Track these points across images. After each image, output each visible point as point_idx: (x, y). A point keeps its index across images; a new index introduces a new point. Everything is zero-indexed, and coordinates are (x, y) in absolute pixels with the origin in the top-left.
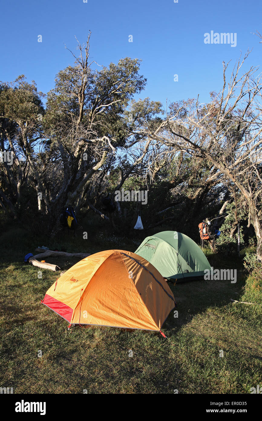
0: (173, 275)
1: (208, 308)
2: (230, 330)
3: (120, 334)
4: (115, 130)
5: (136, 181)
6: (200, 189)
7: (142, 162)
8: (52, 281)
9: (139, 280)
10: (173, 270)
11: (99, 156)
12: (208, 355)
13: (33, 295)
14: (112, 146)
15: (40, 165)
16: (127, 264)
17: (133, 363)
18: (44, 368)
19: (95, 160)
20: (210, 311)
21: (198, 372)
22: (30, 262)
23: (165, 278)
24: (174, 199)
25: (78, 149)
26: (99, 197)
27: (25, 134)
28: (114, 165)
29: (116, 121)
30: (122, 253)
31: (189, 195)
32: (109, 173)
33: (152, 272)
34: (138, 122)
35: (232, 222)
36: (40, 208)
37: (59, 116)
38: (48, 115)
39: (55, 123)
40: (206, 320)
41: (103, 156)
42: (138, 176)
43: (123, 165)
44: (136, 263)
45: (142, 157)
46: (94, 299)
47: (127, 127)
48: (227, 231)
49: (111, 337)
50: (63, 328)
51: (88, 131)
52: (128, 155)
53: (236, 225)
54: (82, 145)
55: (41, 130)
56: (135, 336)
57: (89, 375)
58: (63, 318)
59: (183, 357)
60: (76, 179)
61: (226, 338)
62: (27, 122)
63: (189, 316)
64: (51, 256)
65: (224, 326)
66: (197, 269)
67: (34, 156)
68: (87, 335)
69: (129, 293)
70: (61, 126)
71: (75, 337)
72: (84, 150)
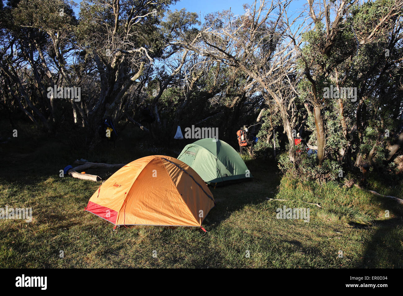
0: (212, 179)
1: (245, 205)
2: (264, 223)
3: (164, 231)
4: (152, 40)
5: (175, 92)
6: (238, 97)
7: (180, 72)
8: (94, 191)
9: (179, 182)
10: (213, 175)
11: (136, 67)
12: (243, 243)
13: (76, 204)
14: (149, 57)
15: (74, 77)
16: (168, 168)
17: (176, 253)
18: (93, 263)
19: (132, 71)
20: (247, 208)
21: (235, 256)
22: (69, 174)
23: (206, 183)
24: (214, 108)
25: (115, 60)
26: (137, 109)
27: (58, 45)
28: (152, 76)
29: (152, 32)
30: (163, 158)
31: (227, 104)
32: (146, 85)
33: (191, 175)
34: (174, 33)
35: (268, 128)
36: (76, 121)
37: (93, 27)
38: (82, 25)
39: (89, 33)
40: (243, 216)
41: (141, 67)
42: (176, 87)
43: (161, 76)
44: (177, 167)
45: (180, 67)
46: (138, 202)
47: (163, 38)
48: (263, 137)
49: (155, 234)
50: (109, 230)
51: (124, 42)
52: (166, 66)
53: (272, 131)
54: (119, 56)
55: (73, 41)
56: (177, 232)
57: (136, 265)
58: (107, 222)
59: (222, 246)
60: (114, 90)
61: (261, 229)
62: (58, 32)
63: (228, 213)
64: (90, 168)
65: (259, 219)
66: (236, 173)
67: (68, 68)
68: (133, 234)
69: (171, 194)
70: (96, 37)
71: (121, 236)
72: (120, 61)
